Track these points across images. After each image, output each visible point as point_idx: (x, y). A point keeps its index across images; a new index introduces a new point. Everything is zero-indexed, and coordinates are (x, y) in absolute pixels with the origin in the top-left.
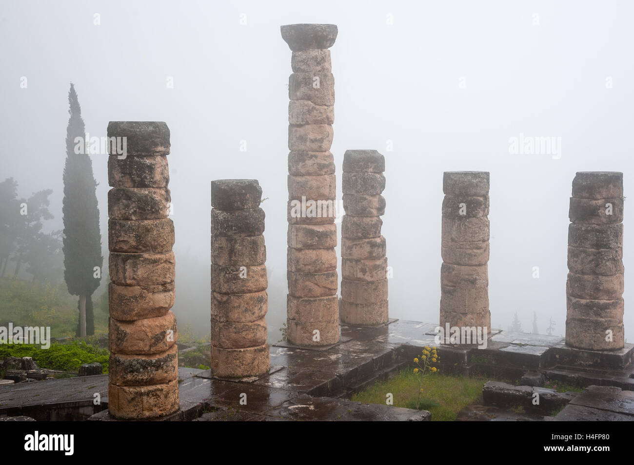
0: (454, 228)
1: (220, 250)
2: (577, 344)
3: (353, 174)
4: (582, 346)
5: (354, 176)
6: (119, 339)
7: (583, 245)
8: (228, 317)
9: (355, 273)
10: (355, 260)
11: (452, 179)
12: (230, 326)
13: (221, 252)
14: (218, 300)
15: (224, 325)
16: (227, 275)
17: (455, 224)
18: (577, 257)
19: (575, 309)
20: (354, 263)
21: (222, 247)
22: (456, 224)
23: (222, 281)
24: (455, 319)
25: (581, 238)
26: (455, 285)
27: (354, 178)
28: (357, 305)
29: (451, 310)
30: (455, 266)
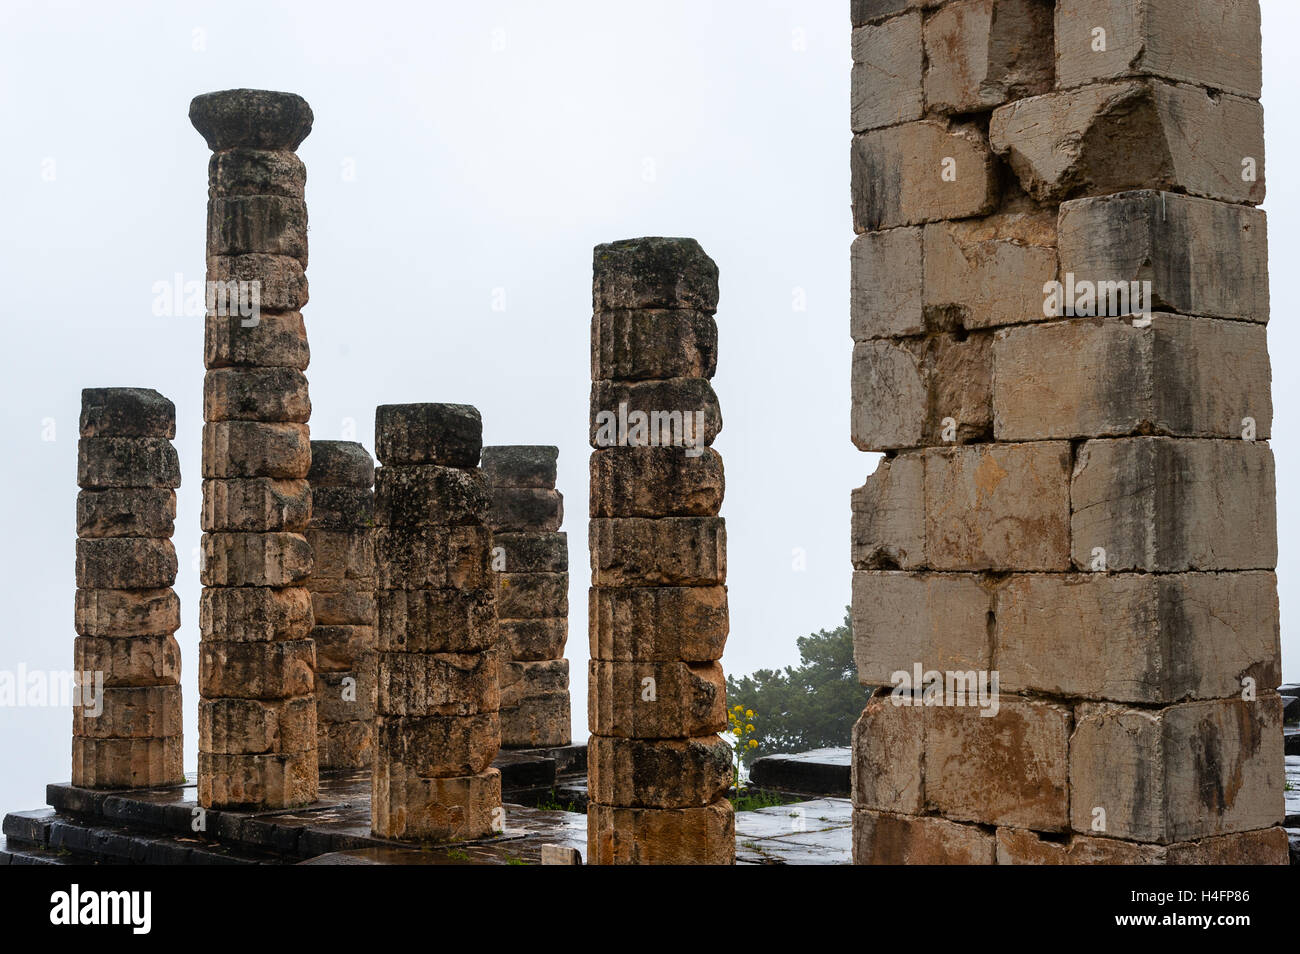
0: (353, 551)
1: (462, 555)
2: (539, 741)
3: (149, 441)
4: (549, 741)
5: (153, 444)
6: (701, 703)
7: (543, 566)
8: (482, 701)
9: (156, 667)
10: (157, 637)
11: (341, 454)
12: (486, 722)
13: (463, 558)
14: (455, 667)
15: (475, 722)
16: (480, 609)
17: (353, 542)
18: (535, 589)
19: (532, 679)
20: (154, 644)
21: (468, 547)
22: (356, 542)
23: (470, 623)
24: (358, 734)
25: (542, 555)
26: (348, 666)
27: (153, 449)
28: (162, 740)
29: (349, 718)
30: (352, 626)
